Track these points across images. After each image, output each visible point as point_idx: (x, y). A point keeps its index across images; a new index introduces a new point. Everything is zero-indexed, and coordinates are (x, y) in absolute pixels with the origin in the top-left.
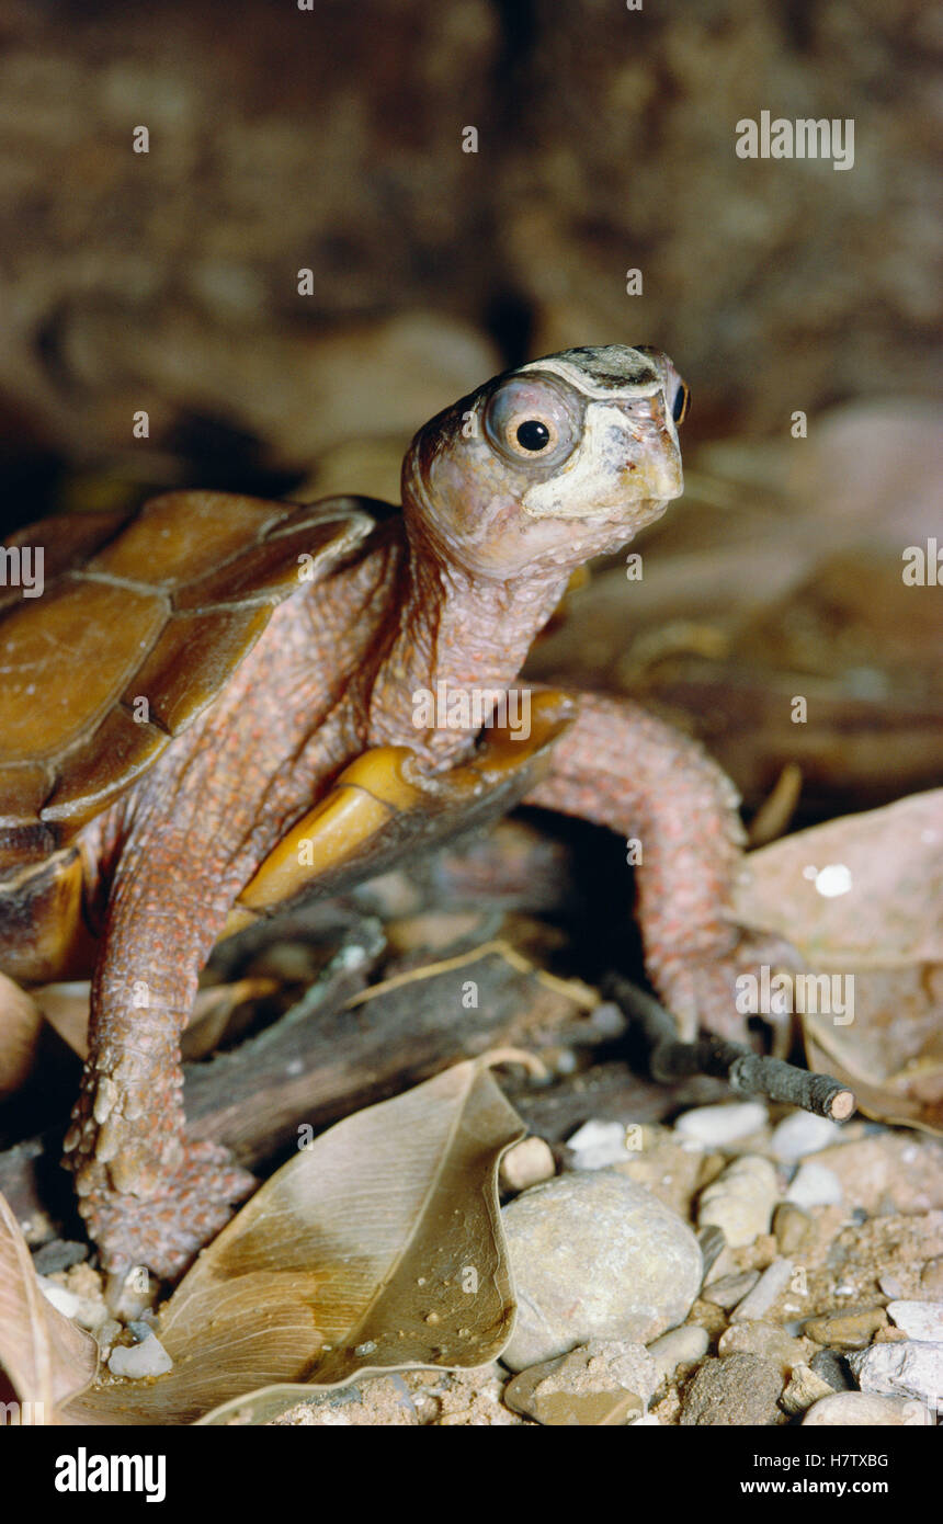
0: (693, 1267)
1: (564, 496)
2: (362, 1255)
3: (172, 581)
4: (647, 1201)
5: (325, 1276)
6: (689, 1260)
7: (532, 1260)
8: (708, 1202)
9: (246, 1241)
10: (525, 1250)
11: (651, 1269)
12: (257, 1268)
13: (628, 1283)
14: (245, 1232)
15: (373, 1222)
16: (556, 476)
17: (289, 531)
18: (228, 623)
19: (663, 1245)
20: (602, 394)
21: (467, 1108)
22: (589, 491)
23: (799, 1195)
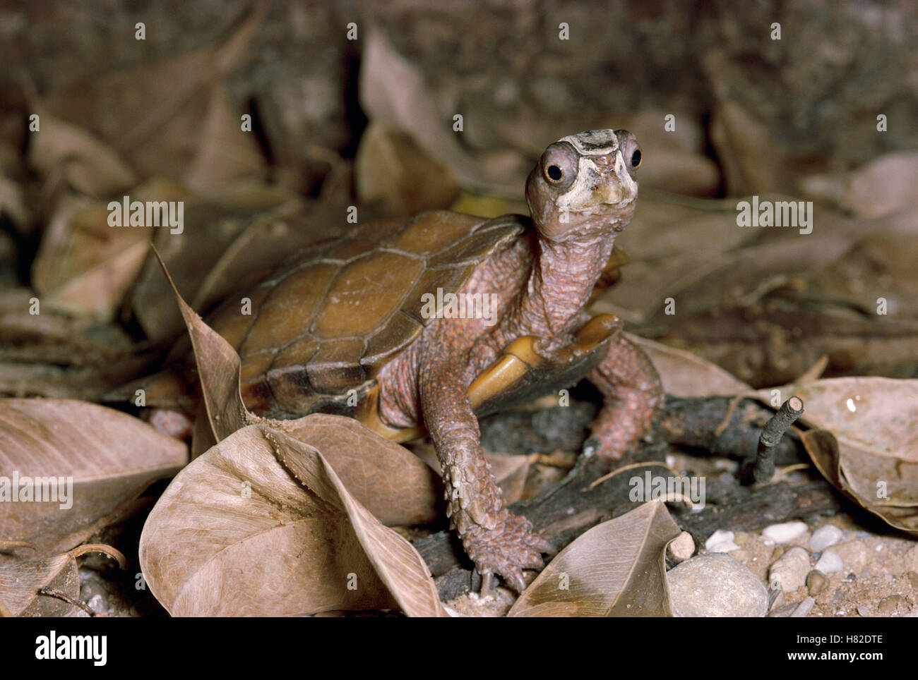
0: (763, 601)
1: (571, 201)
2: (600, 594)
3: (427, 253)
4: (740, 568)
5: (582, 604)
6: (761, 597)
7: (683, 596)
8: (774, 570)
9: (544, 587)
10: (679, 591)
11: (742, 601)
12: (549, 600)
13: (730, 608)
14: (543, 582)
15: (606, 578)
16: (568, 192)
17: (485, 231)
18: (453, 273)
19: (748, 590)
20: (585, 153)
21: (653, 522)
22: (581, 199)
23: (821, 567)
